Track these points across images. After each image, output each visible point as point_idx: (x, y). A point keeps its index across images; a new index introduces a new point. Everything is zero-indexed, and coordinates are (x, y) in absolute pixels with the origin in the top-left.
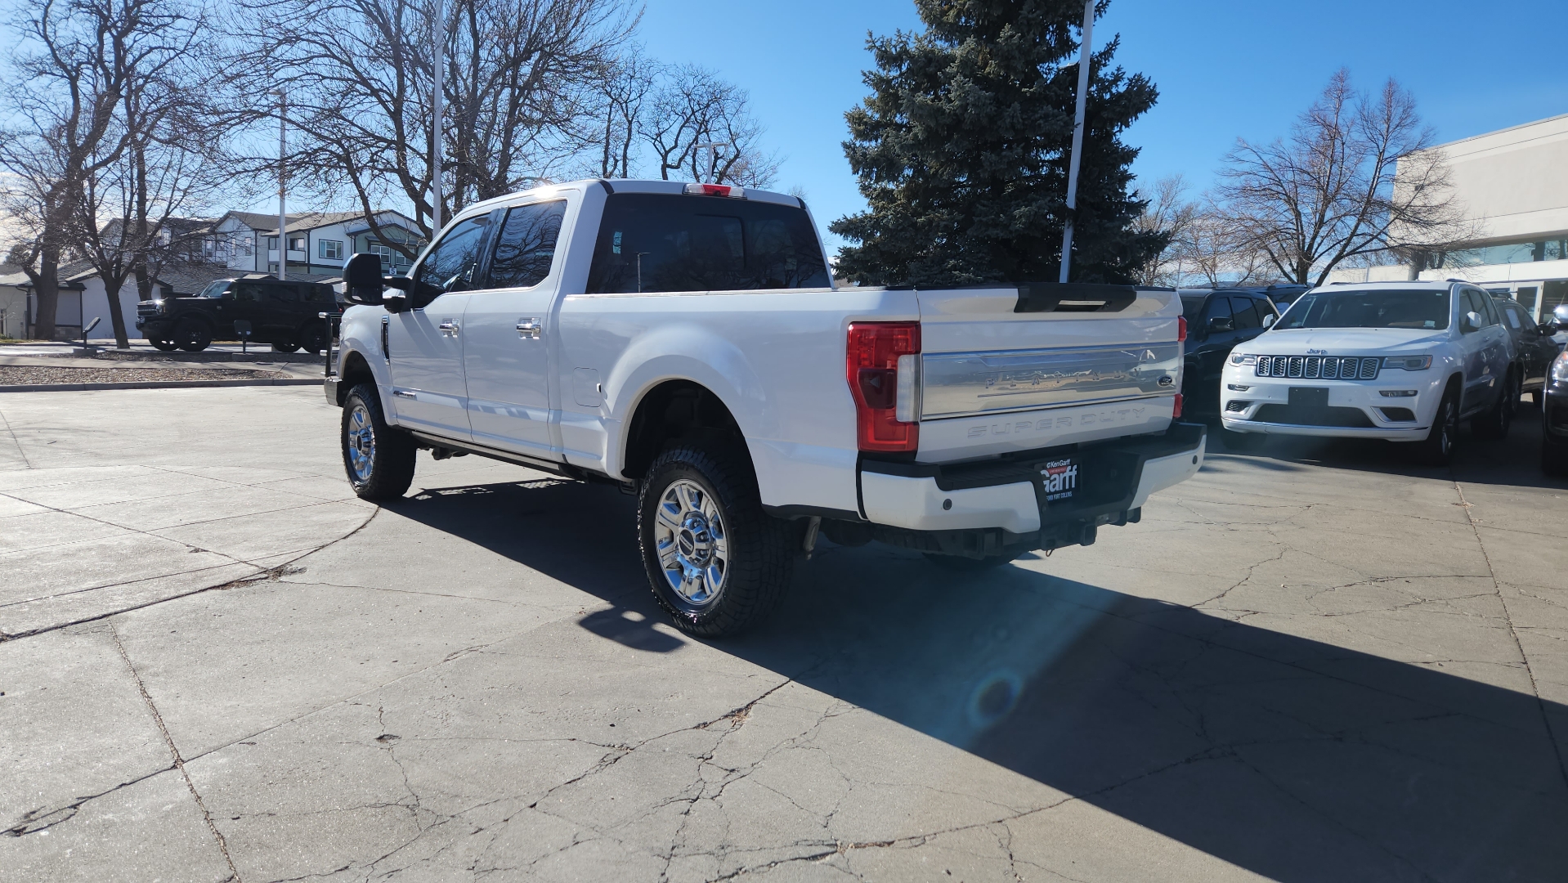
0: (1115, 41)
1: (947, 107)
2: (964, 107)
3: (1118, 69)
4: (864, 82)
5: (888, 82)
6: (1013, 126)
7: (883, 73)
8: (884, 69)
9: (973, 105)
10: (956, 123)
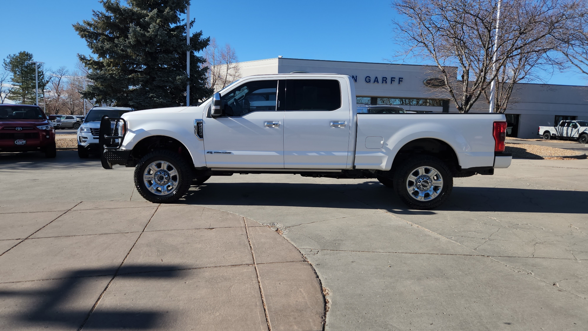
0: (194, 20)
1: (147, 34)
2: (156, 36)
3: (201, 31)
4: (94, 15)
5: (108, 18)
6: (172, 46)
7: (107, 14)
8: (107, 12)
9: (160, 35)
10: (150, 41)
